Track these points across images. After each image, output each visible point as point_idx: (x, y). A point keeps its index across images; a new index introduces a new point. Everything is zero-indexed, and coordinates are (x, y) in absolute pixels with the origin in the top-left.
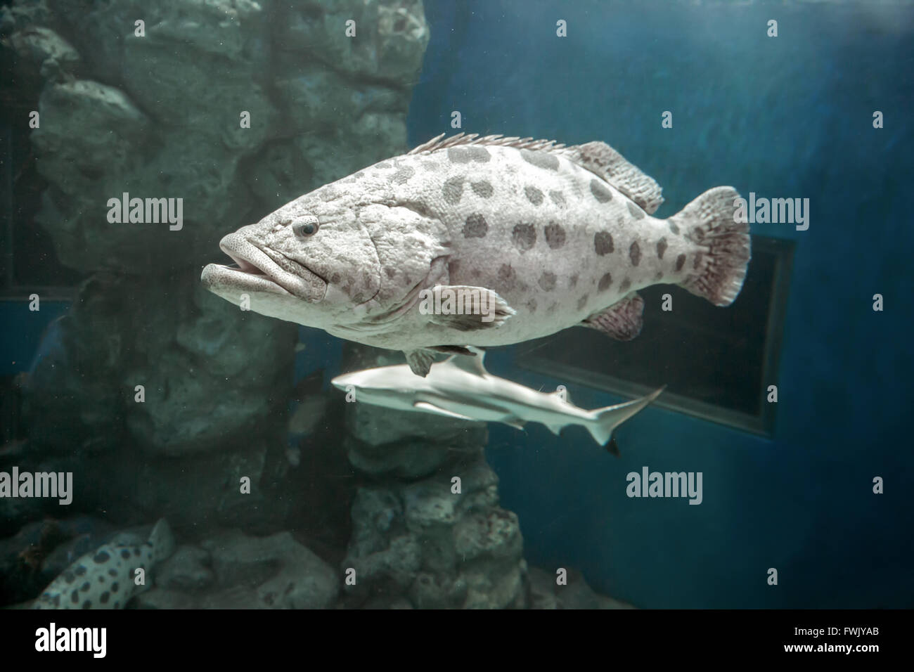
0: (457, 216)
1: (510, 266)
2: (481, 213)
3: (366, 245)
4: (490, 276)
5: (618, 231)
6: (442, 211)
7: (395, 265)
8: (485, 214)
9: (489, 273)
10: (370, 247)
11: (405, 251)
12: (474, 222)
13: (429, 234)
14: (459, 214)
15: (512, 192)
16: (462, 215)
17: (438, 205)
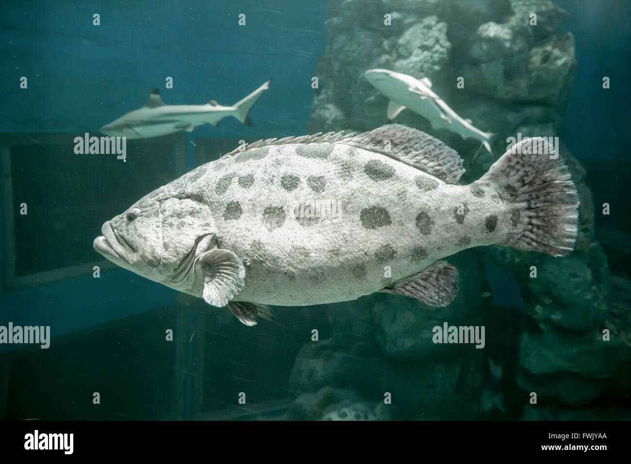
0: (221, 203)
1: (259, 242)
2: (238, 200)
3: (158, 227)
4: (245, 251)
5: (396, 205)
6: (212, 201)
7: (170, 241)
8: (241, 201)
9: (243, 248)
10: (159, 228)
11: (176, 231)
12: (232, 207)
13: (199, 218)
14: (222, 202)
15: (269, 181)
16: (225, 202)
17: (210, 196)
